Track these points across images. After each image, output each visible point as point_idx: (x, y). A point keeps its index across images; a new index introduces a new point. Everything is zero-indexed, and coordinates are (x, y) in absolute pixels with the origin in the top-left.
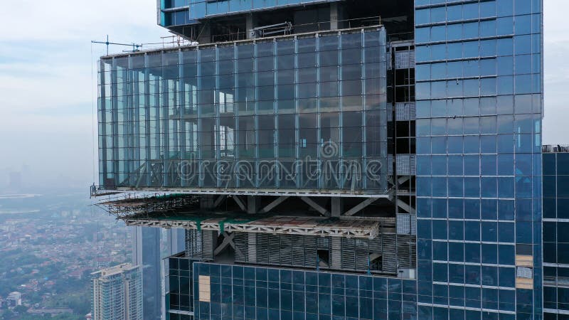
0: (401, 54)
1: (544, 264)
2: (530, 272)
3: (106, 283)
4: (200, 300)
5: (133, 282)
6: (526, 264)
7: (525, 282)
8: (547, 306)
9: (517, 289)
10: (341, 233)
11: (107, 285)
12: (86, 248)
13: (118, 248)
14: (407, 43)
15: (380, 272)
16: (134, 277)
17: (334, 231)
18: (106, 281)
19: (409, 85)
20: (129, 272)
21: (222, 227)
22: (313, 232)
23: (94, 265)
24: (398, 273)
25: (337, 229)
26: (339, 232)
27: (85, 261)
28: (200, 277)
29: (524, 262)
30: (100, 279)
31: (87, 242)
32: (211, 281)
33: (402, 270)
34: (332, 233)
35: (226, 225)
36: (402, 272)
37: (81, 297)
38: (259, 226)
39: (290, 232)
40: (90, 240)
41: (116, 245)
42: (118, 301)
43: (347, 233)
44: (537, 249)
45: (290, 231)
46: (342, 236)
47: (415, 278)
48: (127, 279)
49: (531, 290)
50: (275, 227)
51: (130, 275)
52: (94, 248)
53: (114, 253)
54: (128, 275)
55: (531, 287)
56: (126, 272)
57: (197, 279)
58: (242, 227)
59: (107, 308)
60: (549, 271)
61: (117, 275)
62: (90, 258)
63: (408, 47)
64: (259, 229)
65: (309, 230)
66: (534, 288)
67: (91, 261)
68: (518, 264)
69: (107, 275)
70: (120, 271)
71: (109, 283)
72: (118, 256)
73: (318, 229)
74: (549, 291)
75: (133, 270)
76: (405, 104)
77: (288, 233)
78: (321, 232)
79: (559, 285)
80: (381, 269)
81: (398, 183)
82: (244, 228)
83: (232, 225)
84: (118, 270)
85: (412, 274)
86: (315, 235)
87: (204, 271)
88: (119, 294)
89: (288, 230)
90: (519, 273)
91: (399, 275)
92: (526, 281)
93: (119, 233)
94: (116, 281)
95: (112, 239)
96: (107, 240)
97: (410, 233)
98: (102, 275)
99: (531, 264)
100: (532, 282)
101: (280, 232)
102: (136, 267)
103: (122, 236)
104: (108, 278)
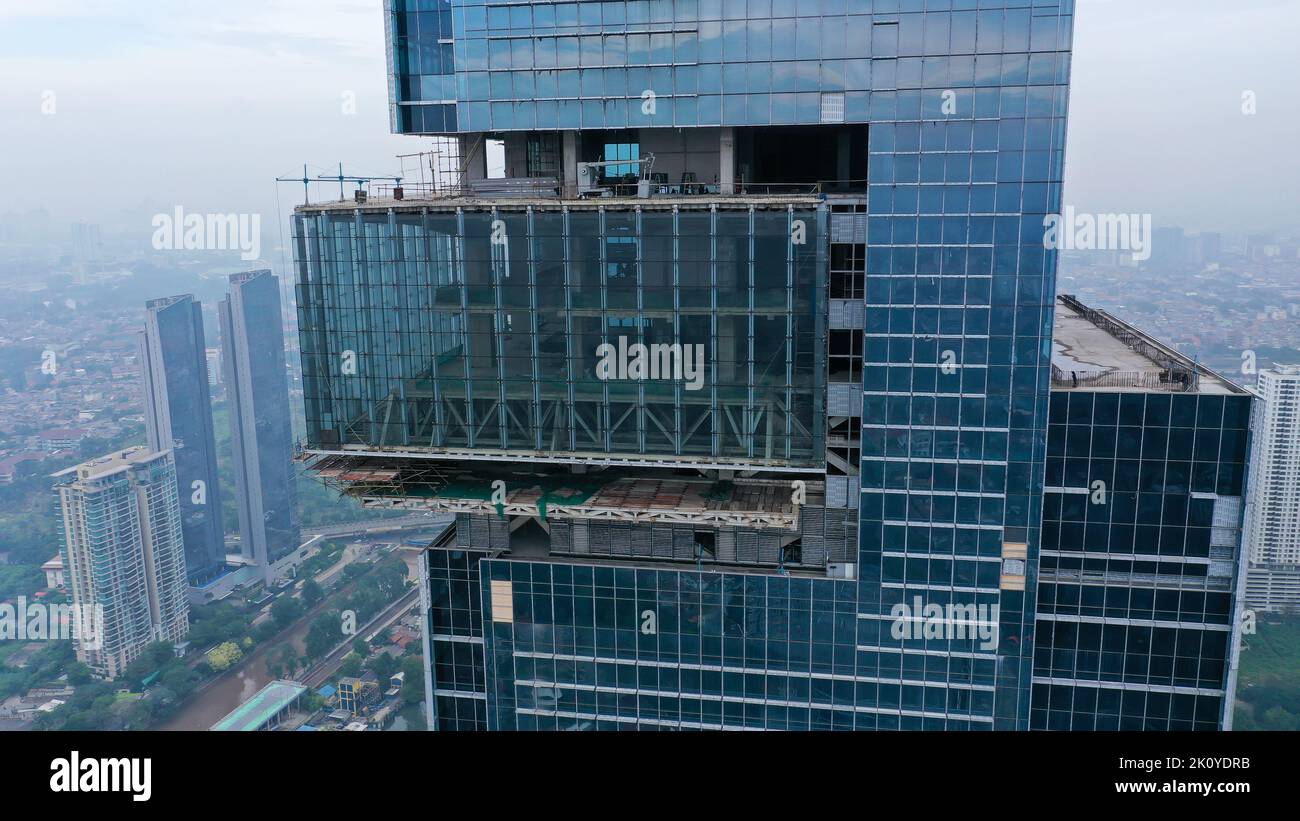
0: (841, 218)
1: (1043, 553)
2: (1022, 566)
3: (95, 494)
4: (494, 620)
5: (157, 488)
6: (1016, 555)
7: (1013, 580)
8: (1042, 610)
9: (1003, 591)
10: (747, 521)
11: (94, 499)
12: (13, 407)
13: (93, 404)
14: (851, 200)
15: (797, 565)
16: (157, 478)
17: (736, 518)
18: (93, 490)
19: (853, 271)
20: (144, 467)
21: (543, 510)
22: (700, 519)
23: (40, 448)
24: (828, 569)
25: (739, 514)
26: (743, 519)
27: (17, 439)
28: (493, 583)
29: (1014, 552)
30: (75, 486)
31: (11, 392)
32: (515, 588)
33: (834, 565)
34: (731, 520)
35: (550, 507)
36: (834, 567)
37: (23, 525)
38: (609, 510)
39: (662, 519)
40: (19, 387)
41: (89, 398)
42: (125, 534)
43: (756, 521)
44: (1034, 533)
45: (663, 517)
46: (747, 525)
47: (855, 577)
48: (143, 483)
49: (1022, 592)
50: (636, 511)
51: (147, 472)
52: (34, 406)
53: (84, 416)
54: (142, 472)
55: (1021, 587)
56: (138, 468)
57: (488, 587)
58: (579, 511)
59: (100, 547)
60: (1048, 563)
61: (117, 476)
62: (26, 432)
63: (852, 206)
64: (609, 514)
65: (694, 516)
66: (1026, 588)
67: (32, 439)
68: (1005, 555)
69: (92, 477)
70: (124, 467)
71: (98, 494)
72: (99, 423)
73: (710, 514)
74: (1045, 589)
75: (155, 462)
76: (845, 303)
77: (658, 520)
78: (714, 519)
79: (1059, 580)
80: (799, 561)
81: (829, 426)
82: (583, 512)
83: (561, 507)
84: (114, 463)
85: (849, 571)
86: (705, 523)
87: (501, 572)
88: (125, 518)
89: (659, 516)
90: (1006, 568)
91: (830, 572)
92: (1015, 579)
93: (90, 368)
94: (115, 489)
95: (77, 383)
96: (63, 385)
97: (846, 506)
98: (80, 476)
99: (1024, 556)
100: (1023, 580)
101: (644, 518)
102: (158, 455)
103: (100, 375)
104: (96, 483)
